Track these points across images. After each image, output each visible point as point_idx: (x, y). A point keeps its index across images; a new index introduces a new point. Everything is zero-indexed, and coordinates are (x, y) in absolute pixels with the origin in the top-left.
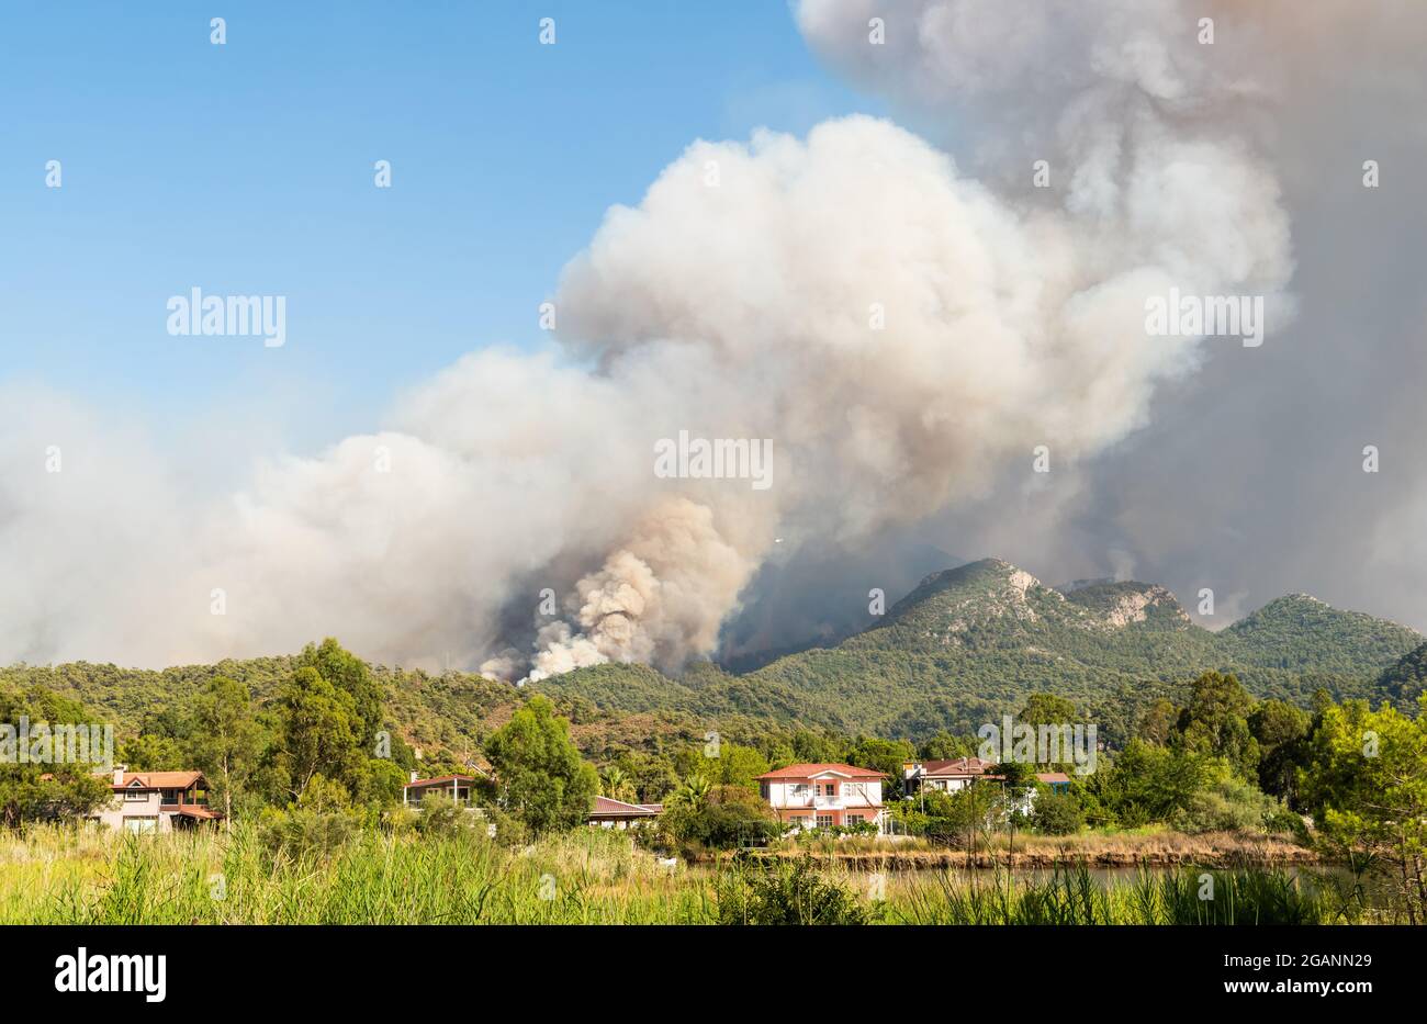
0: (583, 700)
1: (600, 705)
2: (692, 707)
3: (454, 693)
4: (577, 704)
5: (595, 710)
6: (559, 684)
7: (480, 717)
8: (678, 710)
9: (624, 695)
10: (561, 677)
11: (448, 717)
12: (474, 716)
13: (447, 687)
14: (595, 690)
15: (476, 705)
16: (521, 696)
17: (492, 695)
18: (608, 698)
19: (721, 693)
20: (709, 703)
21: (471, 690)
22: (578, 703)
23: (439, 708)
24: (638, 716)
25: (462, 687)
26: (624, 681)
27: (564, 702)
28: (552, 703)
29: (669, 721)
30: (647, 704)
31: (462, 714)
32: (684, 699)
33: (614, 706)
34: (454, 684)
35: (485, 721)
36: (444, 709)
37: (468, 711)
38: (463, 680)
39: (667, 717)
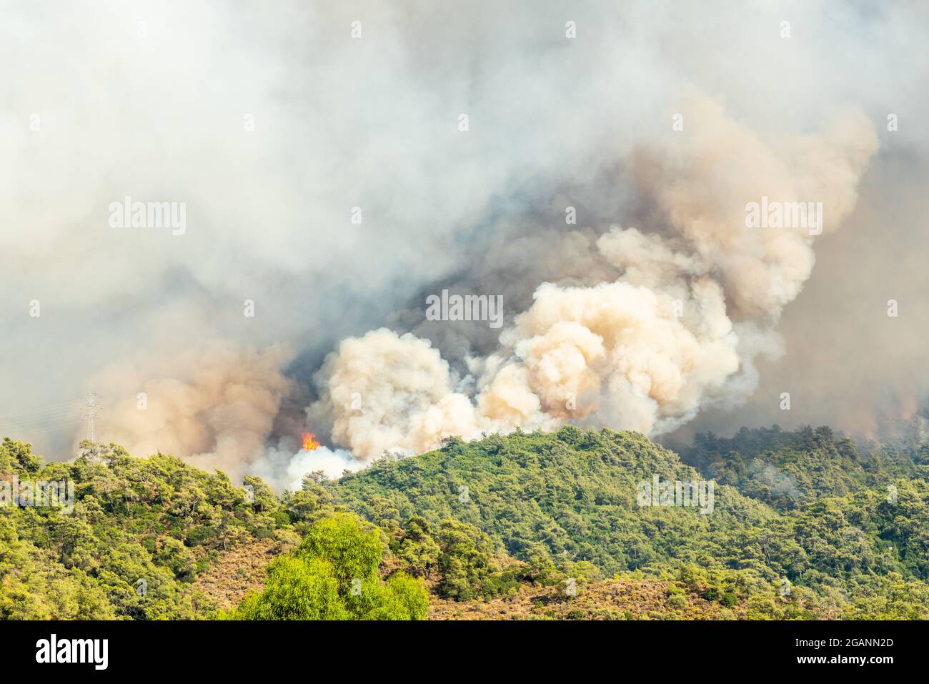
0: (466, 533)
1: (515, 548)
2: (773, 555)
3: (109, 509)
4: (450, 544)
5: (502, 561)
6: (400, 486)
7: (181, 576)
8: (733, 565)
9: (582, 520)
10: (407, 467)
11: (94, 573)
12: (165, 573)
13: (90, 490)
14: (501, 505)
15: (171, 541)
16: (294, 519)
17: (216, 515)
18: (538, 527)
19: (855, 519)
20: (821, 546)
21: (158, 501)
22: (452, 541)
23: (68, 548)
24: (623, 579)
25: (131, 493)
26: (584, 482)
27: (416, 537)
28: (379, 538)
29: (708, 596)
30: (646, 547)
31: (132, 566)
32: (753, 533)
33: (554, 550)
34: (109, 484)
35: (196, 587)
36: (82, 552)
37: (149, 558)
38: (134, 472)
39: (703, 582)
